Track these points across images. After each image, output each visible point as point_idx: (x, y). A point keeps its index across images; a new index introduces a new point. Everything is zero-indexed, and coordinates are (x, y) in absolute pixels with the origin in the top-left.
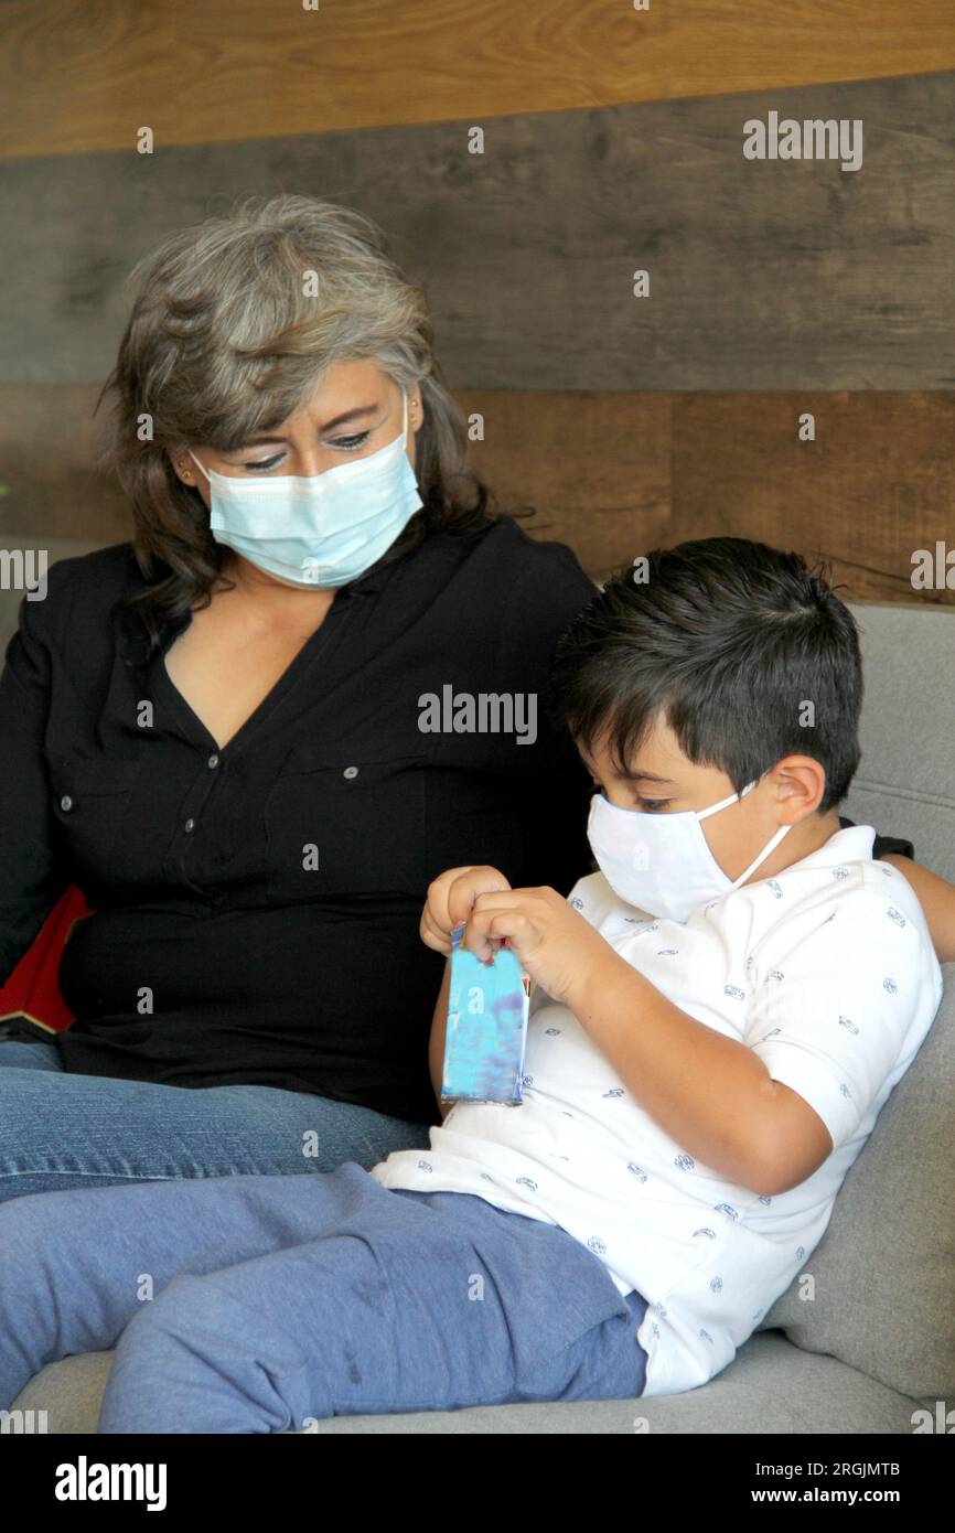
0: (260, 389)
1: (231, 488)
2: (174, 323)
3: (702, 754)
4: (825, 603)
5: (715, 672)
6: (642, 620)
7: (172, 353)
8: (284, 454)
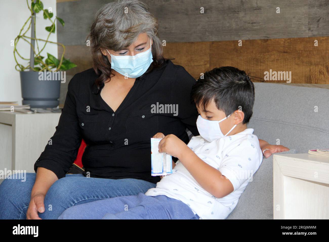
0: (125, 39)
1: (116, 58)
2: (106, 24)
3: (220, 108)
4: (248, 81)
5: (224, 92)
6: (211, 80)
7: (106, 30)
8: (127, 52)
